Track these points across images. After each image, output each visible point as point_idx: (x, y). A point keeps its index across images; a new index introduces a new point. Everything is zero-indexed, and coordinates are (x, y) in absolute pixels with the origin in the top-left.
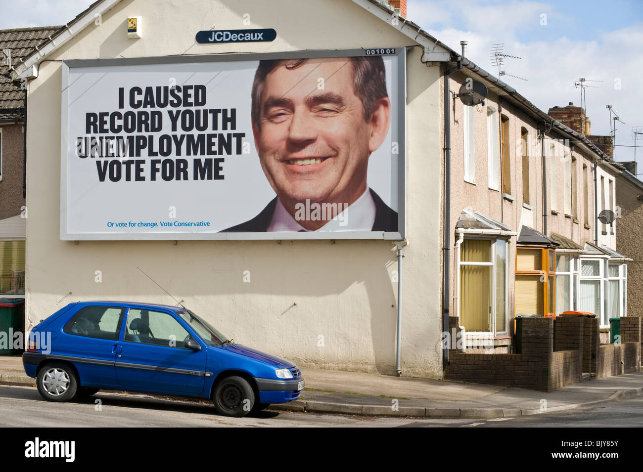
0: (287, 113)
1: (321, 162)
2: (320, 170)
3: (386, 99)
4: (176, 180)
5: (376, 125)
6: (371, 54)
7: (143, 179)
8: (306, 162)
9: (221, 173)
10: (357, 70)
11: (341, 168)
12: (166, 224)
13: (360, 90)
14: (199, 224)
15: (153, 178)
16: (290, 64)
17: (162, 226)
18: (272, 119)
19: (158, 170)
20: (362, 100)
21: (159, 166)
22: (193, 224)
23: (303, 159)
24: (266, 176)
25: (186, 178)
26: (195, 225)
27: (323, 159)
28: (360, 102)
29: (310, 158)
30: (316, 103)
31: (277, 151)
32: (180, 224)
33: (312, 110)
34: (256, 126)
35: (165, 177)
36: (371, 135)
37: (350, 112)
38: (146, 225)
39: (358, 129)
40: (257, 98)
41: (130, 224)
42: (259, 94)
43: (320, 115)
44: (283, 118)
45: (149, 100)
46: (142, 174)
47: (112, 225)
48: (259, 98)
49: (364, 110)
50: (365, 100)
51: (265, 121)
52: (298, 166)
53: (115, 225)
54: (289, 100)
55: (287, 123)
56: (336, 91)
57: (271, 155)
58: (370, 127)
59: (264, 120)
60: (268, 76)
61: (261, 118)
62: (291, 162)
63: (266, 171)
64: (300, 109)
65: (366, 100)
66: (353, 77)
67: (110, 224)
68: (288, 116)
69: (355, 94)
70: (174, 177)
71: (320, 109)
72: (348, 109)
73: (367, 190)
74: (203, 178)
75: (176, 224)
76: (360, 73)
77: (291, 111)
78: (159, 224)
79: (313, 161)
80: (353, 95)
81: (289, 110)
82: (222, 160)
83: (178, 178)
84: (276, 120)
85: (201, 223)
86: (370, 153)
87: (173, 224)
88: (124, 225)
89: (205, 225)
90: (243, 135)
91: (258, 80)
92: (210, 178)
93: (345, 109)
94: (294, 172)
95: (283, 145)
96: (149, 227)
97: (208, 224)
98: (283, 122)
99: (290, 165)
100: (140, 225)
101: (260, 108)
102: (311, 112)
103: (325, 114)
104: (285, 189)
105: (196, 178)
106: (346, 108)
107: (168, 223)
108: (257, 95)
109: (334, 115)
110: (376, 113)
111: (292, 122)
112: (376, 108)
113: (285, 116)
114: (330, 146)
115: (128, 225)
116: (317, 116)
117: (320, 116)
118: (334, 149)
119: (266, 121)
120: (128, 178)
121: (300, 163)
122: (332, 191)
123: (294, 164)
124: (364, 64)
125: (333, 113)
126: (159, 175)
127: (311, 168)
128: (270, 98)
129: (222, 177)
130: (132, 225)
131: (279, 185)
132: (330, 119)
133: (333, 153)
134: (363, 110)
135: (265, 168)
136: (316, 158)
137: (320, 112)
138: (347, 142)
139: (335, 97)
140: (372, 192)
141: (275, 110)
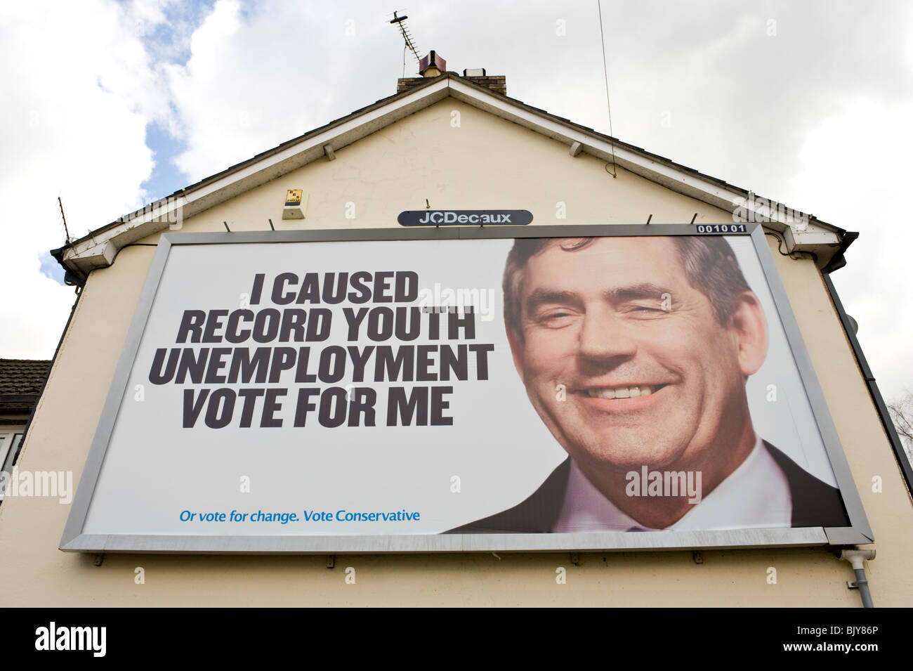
0: (572, 313)
1: (652, 393)
2: (653, 407)
3: (748, 293)
4: (350, 425)
5: (744, 333)
6: (705, 231)
7: (278, 423)
8: (622, 393)
9: (445, 413)
10: (687, 253)
11: (694, 404)
12: (316, 517)
13: (699, 281)
14: (395, 517)
15: (300, 421)
16: (568, 244)
17: (307, 519)
18: (545, 323)
19: (312, 407)
20: (708, 296)
21: (315, 400)
22: (381, 517)
23: (614, 388)
24: (543, 418)
25: (370, 422)
26: (385, 519)
27: (656, 387)
28: (704, 298)
29: (629, 386)
30: (621, 298)
31: (560, 374)
32: (349, 517)
33: (619, 308)
34: (515, 334)
35: (325, 421)
36: (738, 348)
37: (691, 312)
38: (270, 518)
39: (712, 339)
40: (513, 290)
41: (232, 514)
42: (517, 285)
43: (635, 316)
44: (565, 320)
45: (309, 292)
46: (276, 415)
47: (191, 516)
48: (517, 290)
49: (715, 311)
50: (712, 294)
51: (530, 325)
52: (606, 400)
53: (197, 518)
54: (574, 294)
55: (576, 328)
56: (656, 281)
57: (548, 381)
58: (734, 336)
59: (529, 323)
60: (532, 260)
61: (523, 320)
62: (591, 393)
63: (540, 409)
64: (596, 307)
65: (714, 294)
66: (683, 264)
67: (185, 516)
68: (575, 318)
69: (692, 286)
70: (344, 419)
71: (633, 308)
72: (683, 307)
73: (759, 445)
74: (406, 422)
75: (342, 516)
76: (692, 257)
77: (578, 310)
78: (301, 516)
79: (635, 392)
80: (689, 288)
81: (574, 309)
82: (449, 390)
83: (354, 422)
84: (551, 324)
85: (399, 513)
86: (746, 377)
87: (334, 515)
88: (219, 517)
89: (409, 519)
90: (491, 347)
91: (512, 266)
92: (422, 421)
93: (679, 307)
94: (600, 412)
95: (572, 364)
96: (277, 523)
97: (415, 516)
98: (567, 326)
99: (590, 399)
100: (255, 518)
101: (519, 305)
102: (616, 311)
103: (645, 315)
104: (586, 443)
105: (391, 421)
106: (681, 306)
107: (323, 514)
108: (513, 286)
109: (660, 317)
110: (738, 314)
111: (583, 326)
112: (737, 307)
113: (569, 317)
114: (663, 366)
115: (228, 517)
116: (630, 318)
117: (634, 318)
118: (672, 371)
119: (533, 325)
120: (246, 422)
121: (609, 394)
122: (686, 447)
123: (597, 397)
124: (696, 246)
125: (658, 313)
126: (312, 417)
127: (632, 404)
128: (537, 290)
129: (449, 421)
130: (238, 518)
131: (572, 436)
132: (654, 322)
133: (673, 378)
134: (712, 310)
135: (538, 404)
136: (640, 386)
137: (634, 312)
138: (696, 359)
139: (656, 290)
140: (769, 447)
141: (547, 309)
